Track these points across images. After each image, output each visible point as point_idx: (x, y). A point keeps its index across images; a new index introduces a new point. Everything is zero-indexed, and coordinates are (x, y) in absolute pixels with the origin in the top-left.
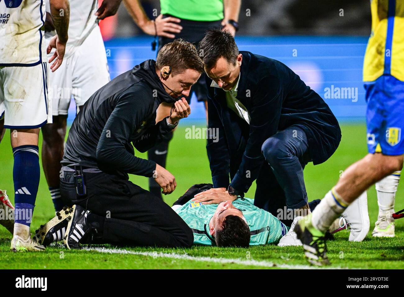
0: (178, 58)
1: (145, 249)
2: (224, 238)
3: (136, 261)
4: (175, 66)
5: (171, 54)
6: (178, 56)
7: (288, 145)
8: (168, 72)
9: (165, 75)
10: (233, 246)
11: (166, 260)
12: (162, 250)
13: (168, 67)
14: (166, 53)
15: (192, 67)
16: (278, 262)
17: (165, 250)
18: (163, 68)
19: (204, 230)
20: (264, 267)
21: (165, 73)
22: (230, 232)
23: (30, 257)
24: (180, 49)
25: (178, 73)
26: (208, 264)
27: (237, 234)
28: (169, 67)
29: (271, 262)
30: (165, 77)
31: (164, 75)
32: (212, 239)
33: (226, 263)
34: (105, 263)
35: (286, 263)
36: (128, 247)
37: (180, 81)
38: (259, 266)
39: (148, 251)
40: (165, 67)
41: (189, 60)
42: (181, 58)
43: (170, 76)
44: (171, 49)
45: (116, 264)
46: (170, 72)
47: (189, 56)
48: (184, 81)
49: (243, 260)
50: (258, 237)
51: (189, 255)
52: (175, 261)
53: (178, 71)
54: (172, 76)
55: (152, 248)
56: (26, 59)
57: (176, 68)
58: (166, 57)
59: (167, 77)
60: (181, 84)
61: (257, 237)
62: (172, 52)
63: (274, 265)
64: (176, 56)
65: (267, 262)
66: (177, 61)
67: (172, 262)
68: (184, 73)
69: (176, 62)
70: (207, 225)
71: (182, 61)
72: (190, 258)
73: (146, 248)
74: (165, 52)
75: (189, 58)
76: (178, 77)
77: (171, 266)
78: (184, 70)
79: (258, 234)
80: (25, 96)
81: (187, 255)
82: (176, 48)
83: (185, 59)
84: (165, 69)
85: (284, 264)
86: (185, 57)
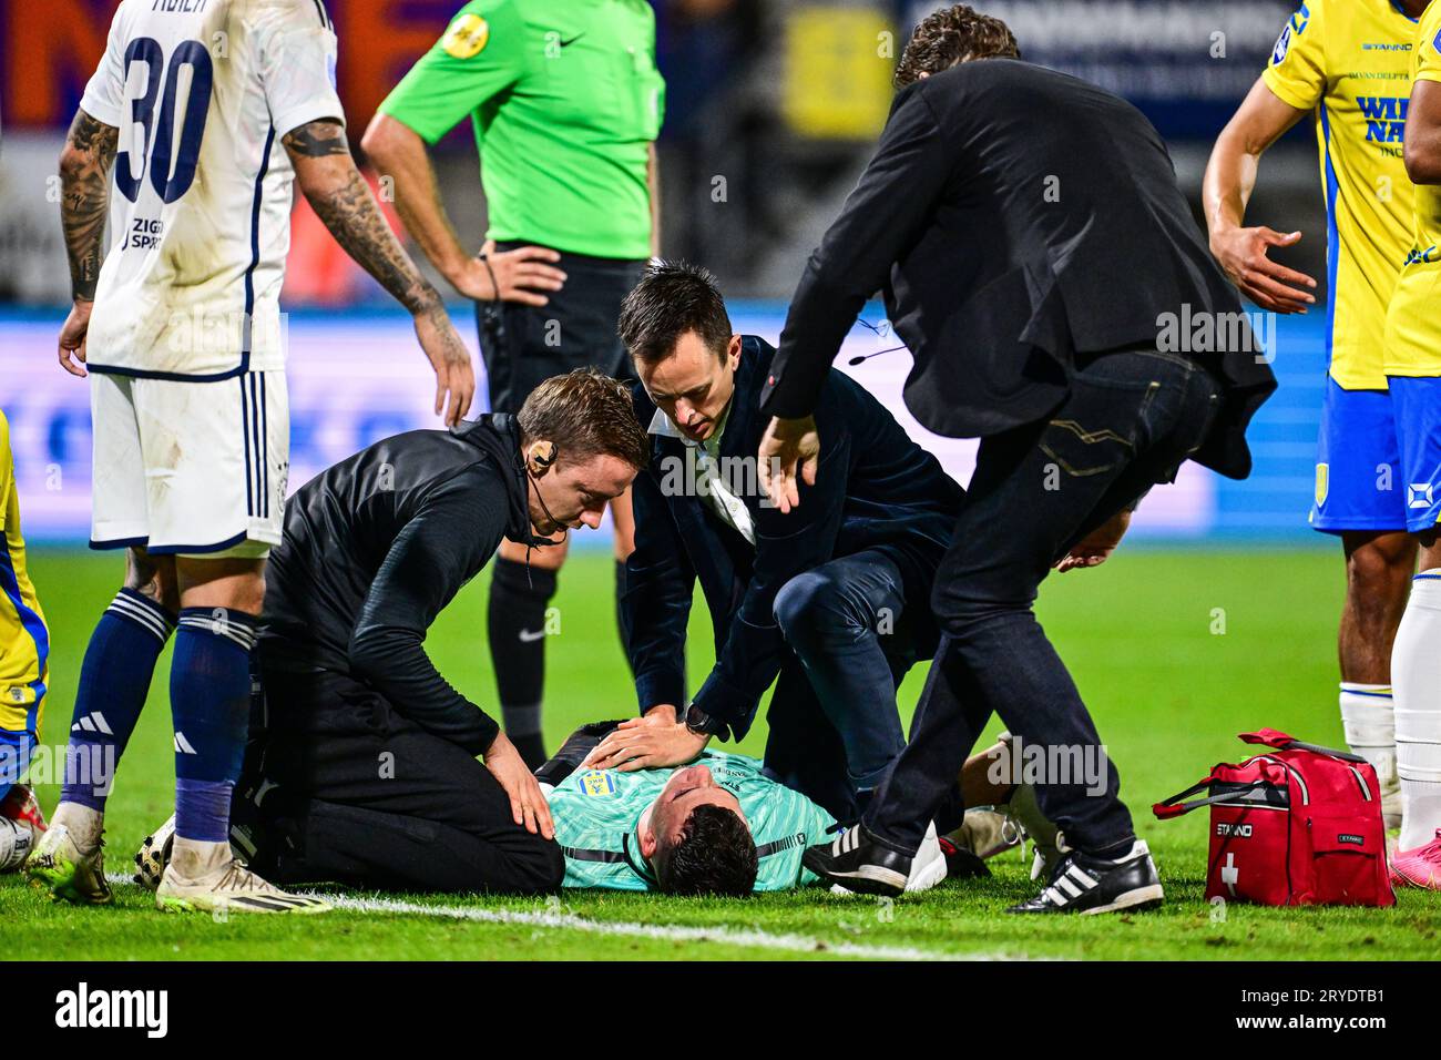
0: (578, 421)
1: (457, 899)
2: (684, 868)
3: (432, 934)
4: (567, 441)
5: (558, 409)
6: (580, 414)
7: (846, 594)
8: (546, 459)
9: (539, 464)
10: (705, 891)
11: (515, 930)
12: (506, 903)
13: (548, 445)
14: (547, 404)
15: (614, 450)
16: (831, 938)
17: (514, 903)
18: (534, 446)
19: (621, 850)
20: (791, 952)
21: (539, 459)
22: (701, 851)
23: (135, 920)
24: (586, 397)
25: (576, 462)
26: (633, 942)
27: (721, 857)
28: (551, 444)
29: (811, 937)
30: (539, 470)
31: (535, 465)
32: (647, 875)
33: (684, 941)
34: (345, 938)
35: (853, 942)
36: (411, 894)
37: (578, 486)
38: (779, 950)
39: (466, 904)
40: (539, 443)
41: (608, 431)
42: (586, 421)
43: (552, 468)
44: (563, 394)
45: (377, 940)
46: (552, 459)
47: (609, 420)
48: (588, 488)
49: (732, 930)
50: (776, 863)
51: (580, 915)
52: (542, 935)
53: (575, 458)
54: (558, 470)
55: (479, 897)
56: (190, 359)
57: (570, 448)
58: (546, 415)
59: (544, 472)
60: (579, 493)
61: (772, 863)
62: (564, 402)
63: (820, 947)
64: (574, 416)
65: (799, 938)
66: (575, 428)
67: (534, 936)
68: (589, 466)
69: (571, 431)
70: (631, 837)
71: (590, 431)
72: (584, 925)
73: (461, 896)
74: (546, 399)
75: (609, 424)
76: (574, 473)
77: (531, 949)
78: (592, 457)
79: (774, 855)
80: (179, 459)
81: (576, 918)
82: (576, 391)
83: (596, 426)
84: (541, 448)
85: (847, 943)
86: (597, 419)
